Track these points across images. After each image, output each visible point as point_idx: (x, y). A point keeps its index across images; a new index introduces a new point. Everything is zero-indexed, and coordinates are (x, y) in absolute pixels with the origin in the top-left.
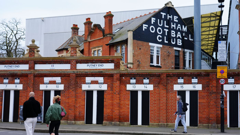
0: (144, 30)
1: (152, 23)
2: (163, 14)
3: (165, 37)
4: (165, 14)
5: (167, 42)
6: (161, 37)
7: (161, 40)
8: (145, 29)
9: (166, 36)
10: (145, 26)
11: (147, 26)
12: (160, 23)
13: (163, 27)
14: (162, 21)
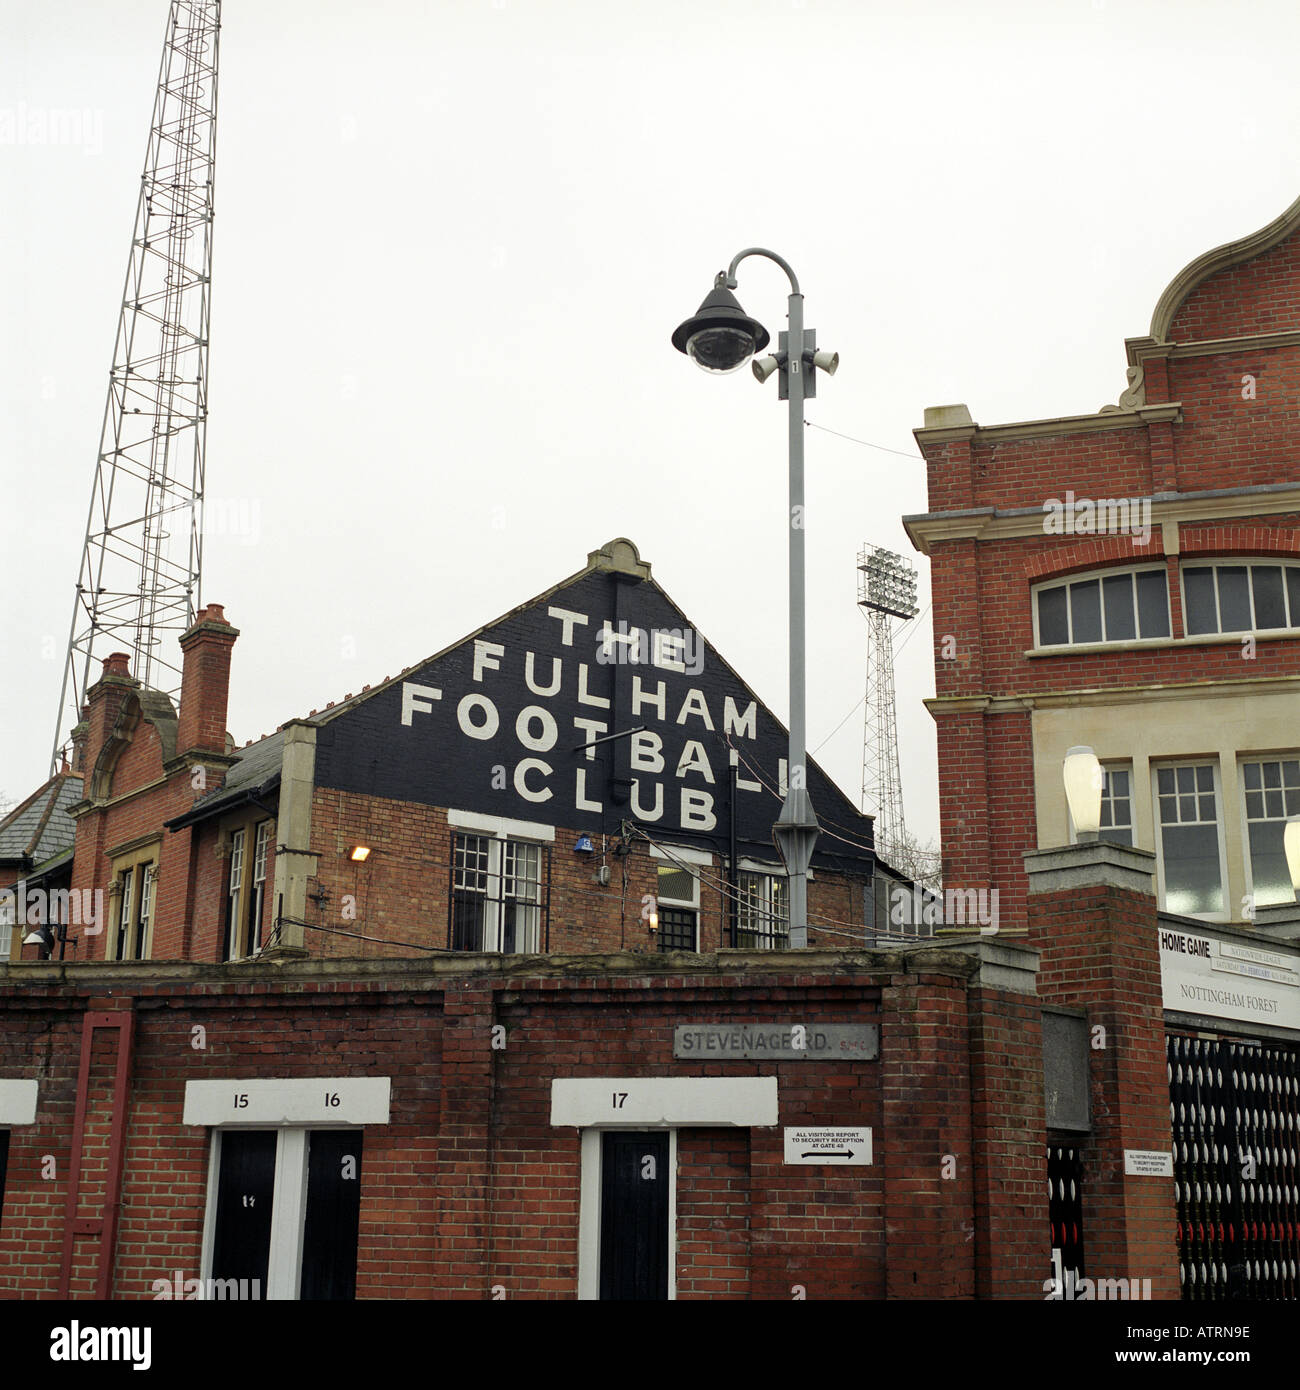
0: (407, 720)
1: (478, 676)
2: (570, 620)
3: (581, 774)
4: (583, 619)
5: (596, 807)
6: (546, 769)
7: (546, 795)
8: (416, 714)
9: (585, 764)
10: (416, 697)
11: (436, 694)
12: (543, 679)
13: (565, 708)
14: (557, 663)
